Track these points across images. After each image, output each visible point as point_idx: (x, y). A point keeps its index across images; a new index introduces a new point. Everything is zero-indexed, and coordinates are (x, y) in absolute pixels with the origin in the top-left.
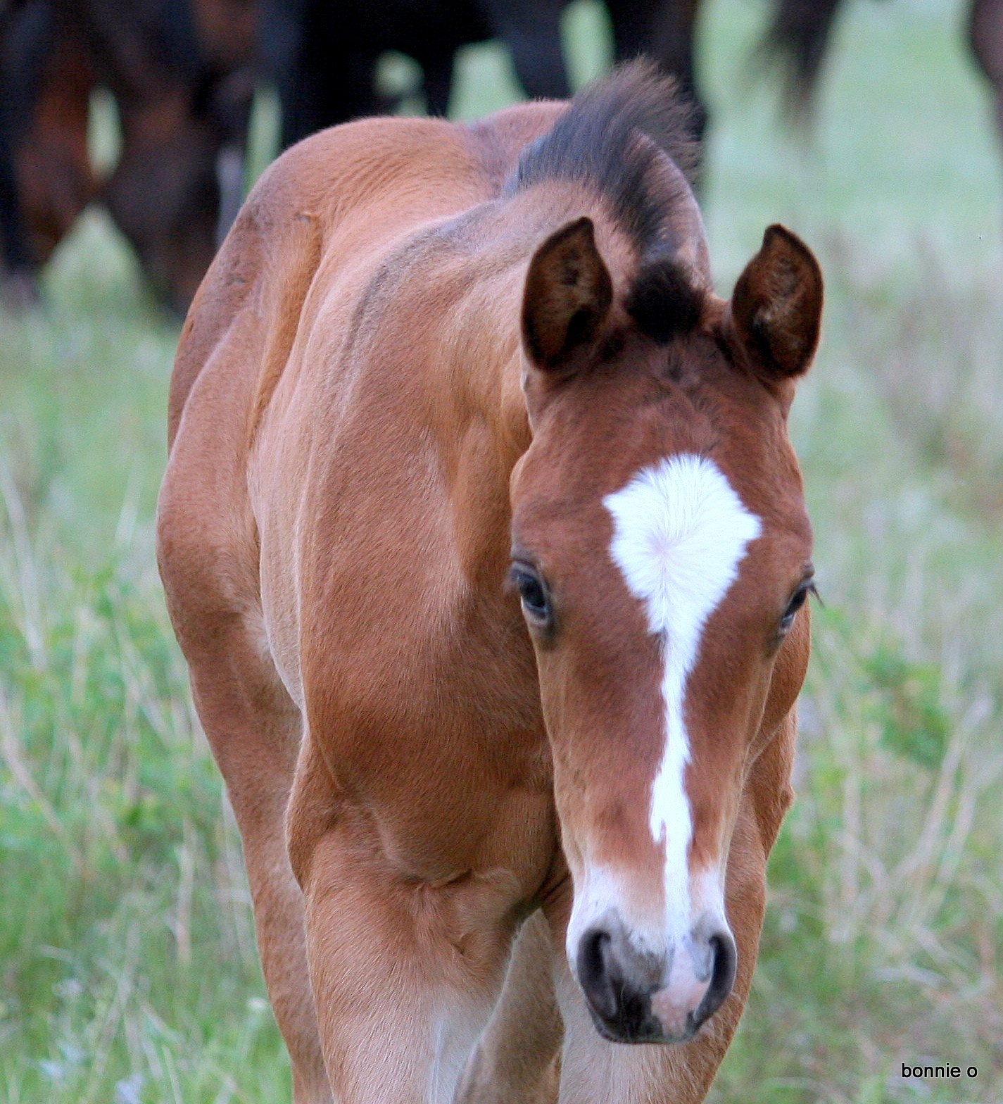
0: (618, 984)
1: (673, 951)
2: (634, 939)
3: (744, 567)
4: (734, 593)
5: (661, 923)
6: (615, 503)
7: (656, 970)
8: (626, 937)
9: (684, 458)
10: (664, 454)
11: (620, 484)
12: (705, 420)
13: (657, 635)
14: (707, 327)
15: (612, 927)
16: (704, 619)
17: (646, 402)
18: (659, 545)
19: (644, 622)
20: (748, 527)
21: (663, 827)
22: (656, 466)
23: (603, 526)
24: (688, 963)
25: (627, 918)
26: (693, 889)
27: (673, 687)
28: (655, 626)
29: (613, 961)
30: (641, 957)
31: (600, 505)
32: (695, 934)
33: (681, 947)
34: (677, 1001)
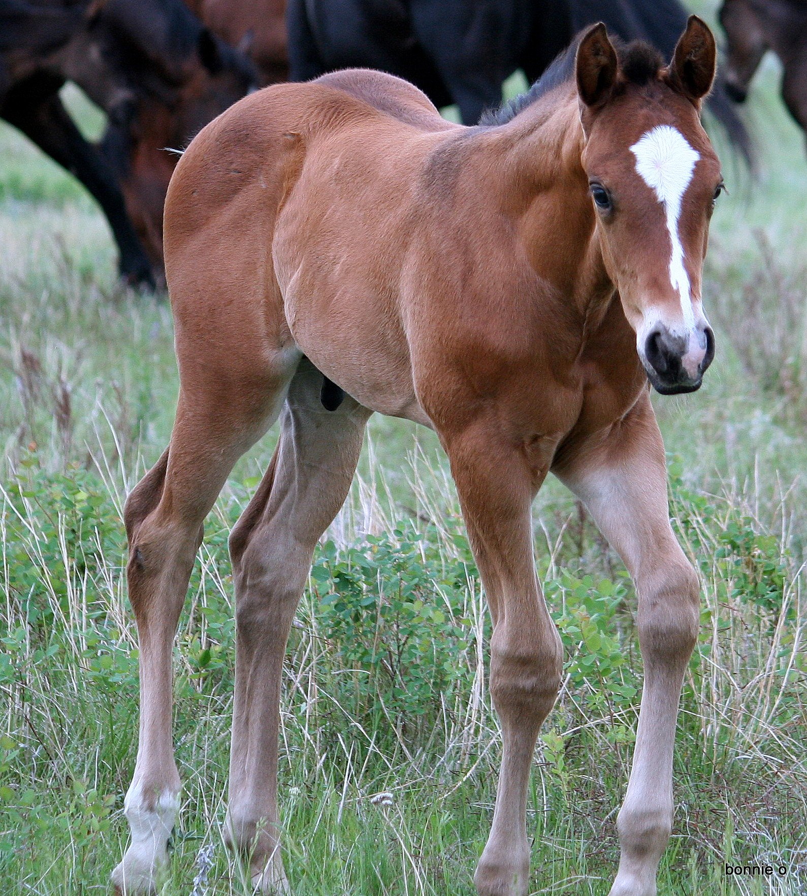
0: (666, 353)
1: (689, 335)
2: (671, 332)
3: (695, 172)
4: (692, 183)
5: (682, 322)
6: (634, 149)
7: (682, 344)
8: (667, 332)
9: (663, 127)
10: (654, 126)
11: (636, 140)
12: (669, 113)
13: (662, 202)
14: (660, 78)
15: (661, 329)
16: (681, 195)
17: (641, 107)
18: (657, 164)
19: (655, 198)
20: (695, 156)
21: (677, 283)
22: (651, 132)
23: (631, 159)
24: (696, 340)
25: (666, 324)
26: (694, 308)
27: (672, 224)
28: (660, 199)
29: (663, 344)
30: (675, 339)
31: (628, 150)
32: (698, 327)
33: (692, 333)
34: (693, 359)
